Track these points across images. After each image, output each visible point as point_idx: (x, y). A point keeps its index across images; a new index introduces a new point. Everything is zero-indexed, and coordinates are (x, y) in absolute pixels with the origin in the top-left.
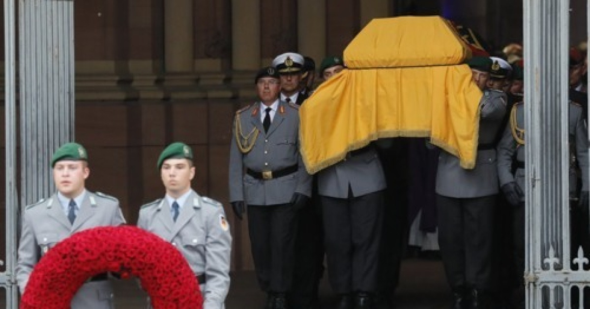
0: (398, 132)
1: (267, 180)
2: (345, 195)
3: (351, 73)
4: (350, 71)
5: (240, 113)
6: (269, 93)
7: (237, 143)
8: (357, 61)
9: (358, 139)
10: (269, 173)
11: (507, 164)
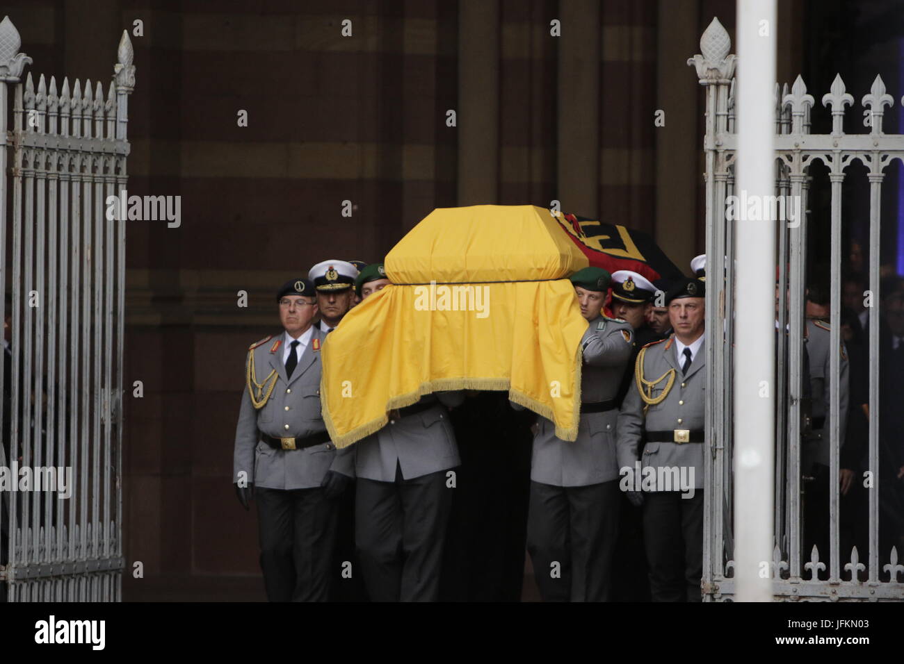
0: (464, 382)
1: (289, 450)
2: (392, 478)
3: (396, 291)
4: (395, 287)
5: (255, 348)
6: (297, 319)
7: (249, 394)
8: (404, 273)
9: (405, 392)
10: (290, 441)
11: (631, 440)
